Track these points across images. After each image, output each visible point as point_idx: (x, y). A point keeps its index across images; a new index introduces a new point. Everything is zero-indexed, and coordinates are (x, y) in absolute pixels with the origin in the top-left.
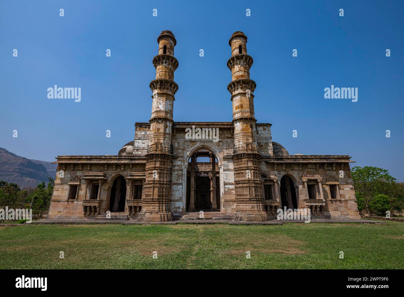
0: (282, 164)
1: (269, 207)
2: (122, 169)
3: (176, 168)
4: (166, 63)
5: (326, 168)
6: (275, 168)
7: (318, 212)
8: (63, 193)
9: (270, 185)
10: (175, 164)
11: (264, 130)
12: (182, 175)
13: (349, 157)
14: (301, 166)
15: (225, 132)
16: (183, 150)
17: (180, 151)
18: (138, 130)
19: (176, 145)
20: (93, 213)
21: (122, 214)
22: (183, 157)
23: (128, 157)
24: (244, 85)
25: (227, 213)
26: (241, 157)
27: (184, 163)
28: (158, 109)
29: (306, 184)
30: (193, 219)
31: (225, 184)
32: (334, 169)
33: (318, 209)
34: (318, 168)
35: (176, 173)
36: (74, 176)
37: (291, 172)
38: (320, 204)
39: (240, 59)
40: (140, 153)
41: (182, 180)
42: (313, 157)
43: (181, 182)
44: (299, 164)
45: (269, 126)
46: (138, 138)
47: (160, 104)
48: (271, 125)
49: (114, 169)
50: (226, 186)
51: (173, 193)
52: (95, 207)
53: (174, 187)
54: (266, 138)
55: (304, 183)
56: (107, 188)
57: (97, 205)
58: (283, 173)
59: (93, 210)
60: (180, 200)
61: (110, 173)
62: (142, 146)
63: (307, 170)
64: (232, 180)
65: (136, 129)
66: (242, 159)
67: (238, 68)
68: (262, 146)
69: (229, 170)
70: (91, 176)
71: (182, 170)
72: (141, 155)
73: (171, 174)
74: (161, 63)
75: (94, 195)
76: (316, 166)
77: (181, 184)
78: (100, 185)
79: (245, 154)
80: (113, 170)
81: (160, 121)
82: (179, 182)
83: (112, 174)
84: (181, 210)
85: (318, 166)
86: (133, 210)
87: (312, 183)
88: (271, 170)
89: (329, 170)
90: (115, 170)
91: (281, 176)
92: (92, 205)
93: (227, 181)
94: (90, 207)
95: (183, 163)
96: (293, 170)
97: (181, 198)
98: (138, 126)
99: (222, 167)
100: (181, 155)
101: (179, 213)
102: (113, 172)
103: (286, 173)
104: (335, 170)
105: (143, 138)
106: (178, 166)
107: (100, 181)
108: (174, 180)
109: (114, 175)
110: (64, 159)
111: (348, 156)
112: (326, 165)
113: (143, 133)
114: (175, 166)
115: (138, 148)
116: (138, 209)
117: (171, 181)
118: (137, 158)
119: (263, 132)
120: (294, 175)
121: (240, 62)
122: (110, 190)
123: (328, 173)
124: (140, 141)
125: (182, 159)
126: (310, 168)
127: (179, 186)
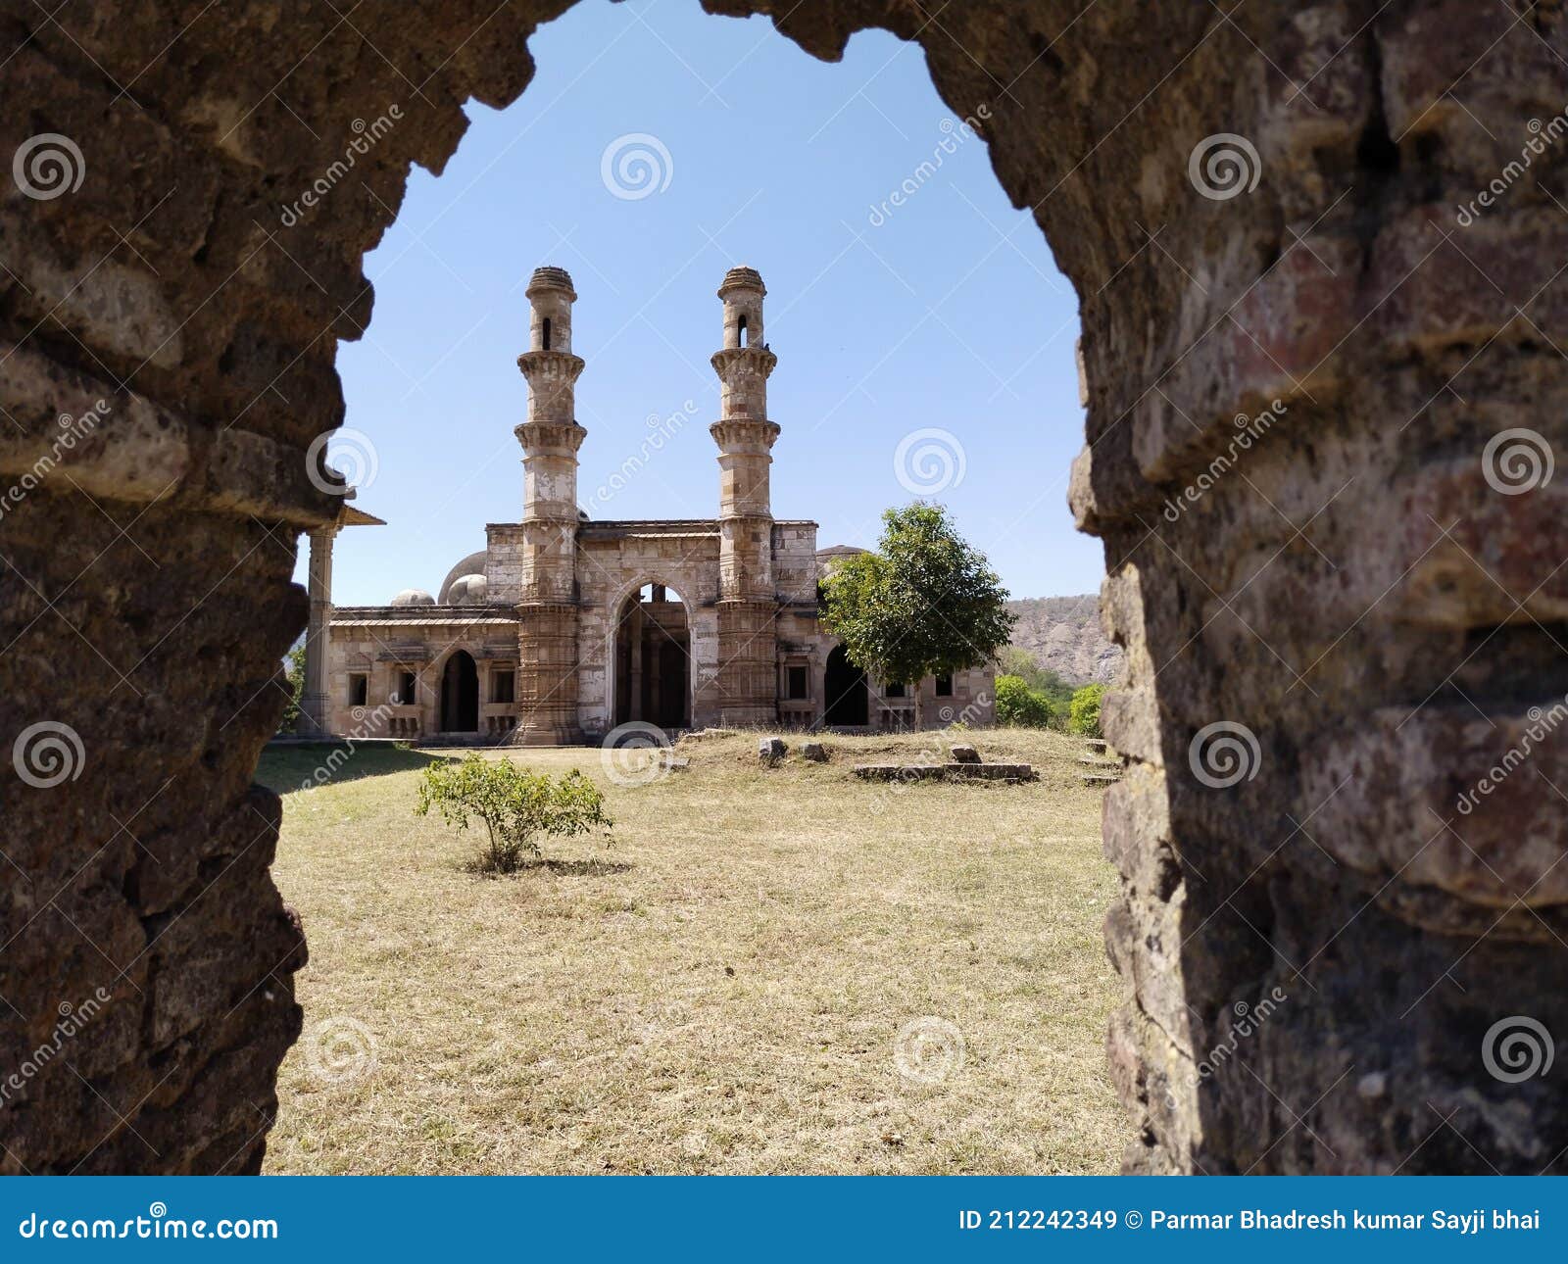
1: (793, 714)
2: (466, 637)
3: (589, 632)
4: (550, 371)
9: (804, 668)
10: (585, 623)
11: (799, 537)
12: (602, 649)
15: (702, 546)
16: (604, 589)
17: (595, 592)
18: (493, 541)
19: (588, 578)
22: (603, 607)
23: (474, 610)
24: (743, 432)
27: (607, 621)
28: (540, 498)
31: (701, 666)
33: (902, 719)
35: (589, 643)
38: (905, 708)
40: (502, 598)
41: (603, 659)
43: (600, 663)
45: (811, 527)
46: (495, 563)
47: (543, 485)
48: (817, 526)
49: (447, 636)
50: (701, 671)
51: (585, 688)
52: (413, 721)
53: (586, 675)
54: (802, 558)
56: (434, 679)
57: (417, 717)
58: (834, 641)
59: (408, 727)
60: (601, 702)
61: (437, 646)
62: (505, 580)
64: (713, 658)
65: (489, 540)
68: (789, 578)
69: (708, 634)
71: (603, 638)
72: (507, 603)
73: (577, 646)
74: (537, 372)
75: (408, 696)
77: (602, 668)
78: (418, 670)
79: (736, 602)
80: (445, 639)
81: (545, 528)
82: (595, 664)
83: (441, 648)
84: (602, 723)
86: (497, 725)
88: (806, 633)
90: (449, 641)
92: (407, 716)
93: (706, 660)
94: (403, 720)
95: (604, 621)
97: (603, 698)
98: (493, 533)
99: (696, 633)
100: (599, 601)
101: (599, 729)
102: (443, 643)
103: (841, 640)
105: (507, 562)
106: (593, 627)
107: (418, 666)
108: (585, 659)
109: (446, 650)
113: (507, 549)
114: (587, 627)
116: (507, 723)
117: (576, 663)
118: (495, 610)
119: (796, 543)
122: (440, 684)
124: (501, 569)
125: (601, 611)
127: (597, 673)
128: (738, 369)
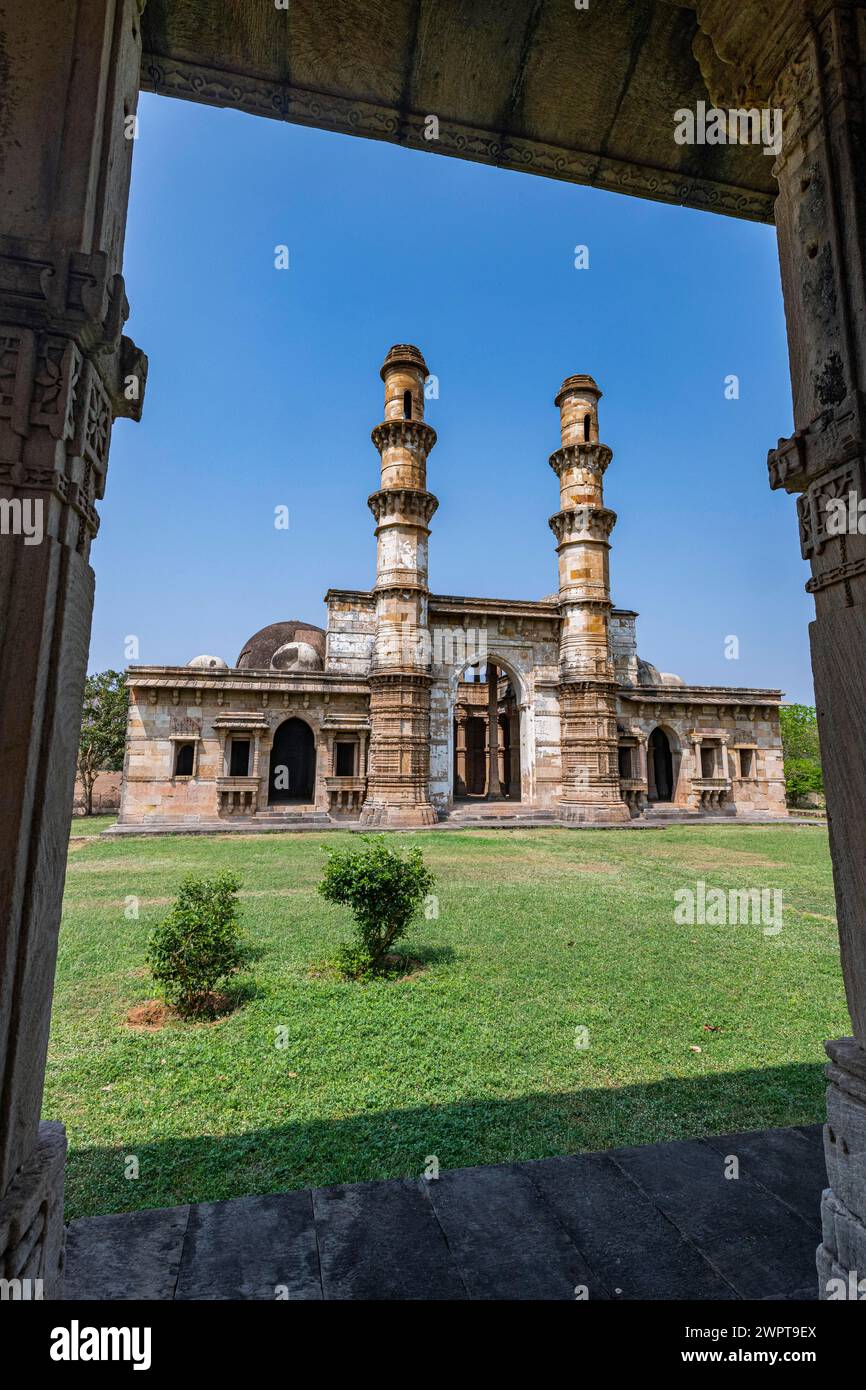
0: (653, 705)
2: (306, 704)
3: (437, 705)
4: (412, 442)
5: (736, 716)
6: (641, 713)
7: (715, 804)
8: (156, 760)
9: (631, 749)
10: (432, 696)
11: (622, 625)
12: (446, 722)
13: (782, 693)
14: (691, 709)
15: (540, 626)
18: (336, 608)
20: (241, 808)
21: (310, 808)
22: (446, 681)
23: (317, 677)
24: (593, 521)
25: (541, 806)
26: (584, 688)
27: (449, 695)
28: (401, 566)
29: (698, 748)
30: (476, 819)
31: (536, 744)
32: (752, 717)
33: (717, 798)
34: (722, 714)
35: (437, 717)
36: (180, 719)
37: (670, 722)
38: (722, 788)
39: (587, 453)
40: (344, 666)
41: (446, 733)
42: (715, 691)
43: (443, 737)
44: (686, 706)
45: (631, 617)
46: (338, 630)
47: (406, 553)
48: (636, 615)
49: (286, 703)
50: (539, 749)
51: (432, 762)
52: (248, 794)
53: (434, 749)
54: (625, 646)
55: (694, 745)
56: (267, 747)
57: (252, 789)
58: (654, 724)
59: (242, 800)
60: (442, 778)
61: (274, 714)
62: (348, 649)
63: (700, 718)
64: (555, 737)
65: (330, 606)
66: (584, 693)
67: (580, 476)
69: (546, 713)
70: (235, 720)
71: (445, 711)
72: (349, 672)
73: (429, 720)
74: (399, 441)
75: (239, 766)
76: (718, 710)
77: (445, 742)
78: (257, 741)
79: (593, 683)
80: (283, 707)
81: (407, 597)
82: (439, 738)
83: (278, 715)
84: (445, 800)
85: (723, 710)
86: (339, 799)
87: (709, 745)
88: (630, 716)
89: (741, 719)
90: (288, 707)
91: (651, 729)
92: (243, 789)
93: (543, 738)
94: (237, 794)
95: (447, 695)
96: (674, 717)
97: (446, 773)
98: (335, 599)
99: (533, 707)
100: (442, 675)
101: (443, 805)
102: (281, 710)
103: (660, 723)
104: (754, 720)
105: (350, 630)
106: (436, 700)
107: (257, 734)
108: (434, 734)
109: (283, 718)
110: (147, 673)
111: (779, 691)
112: (738, 710)
113: (350, 617)
115: (340, 655)
116: (350, 798)
117: (428, 737)
118: (340, 678)
119: (619, 630)
120: (675, 729)
121: (586, 459)
123: (739, 725)
124: (343, 637)
125: (444, 685)
126: (706, 715)
127: (440, 748)
128: (586, 463)
